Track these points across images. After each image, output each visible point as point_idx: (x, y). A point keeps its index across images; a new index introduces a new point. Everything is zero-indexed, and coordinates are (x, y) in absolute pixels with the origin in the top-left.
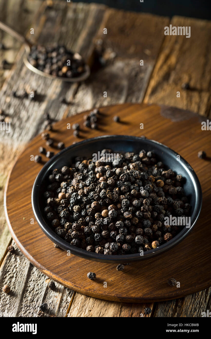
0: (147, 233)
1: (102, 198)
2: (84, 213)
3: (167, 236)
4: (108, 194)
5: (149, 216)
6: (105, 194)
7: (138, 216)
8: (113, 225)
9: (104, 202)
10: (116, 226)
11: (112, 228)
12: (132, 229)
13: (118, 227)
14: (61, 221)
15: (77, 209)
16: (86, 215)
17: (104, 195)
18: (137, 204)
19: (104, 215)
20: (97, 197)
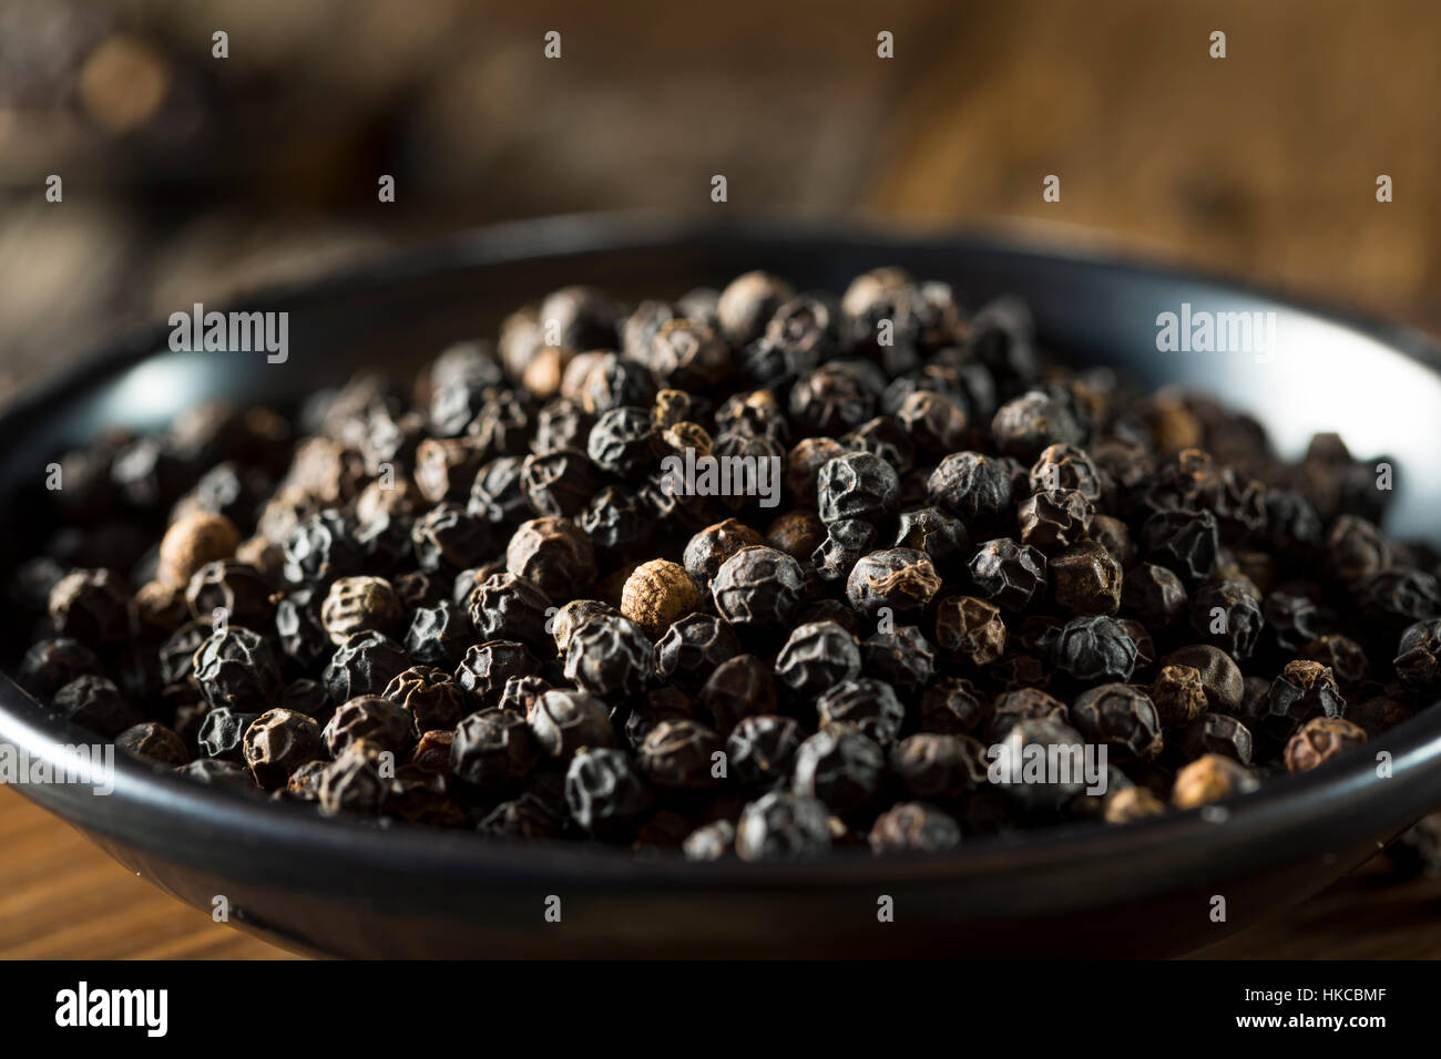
0: (1112, 721)
1: (609, 473)
2: (439, 624)
3: (1318, 739)
4: (669, 424)
5: (1104, 584)
6: (646, 428)
7: (996, 580)
8: (752, 671)
9: (632, 508)
10: (788, 667)
11: (748, 696)
12: (951, 704)
13: (803, 678)
14: (206, 735)
15: (362, 597)
16: (462, 635)
17: (630, 437)
18: (978, 480)
19: (650, 606)
20: (560, 470)
